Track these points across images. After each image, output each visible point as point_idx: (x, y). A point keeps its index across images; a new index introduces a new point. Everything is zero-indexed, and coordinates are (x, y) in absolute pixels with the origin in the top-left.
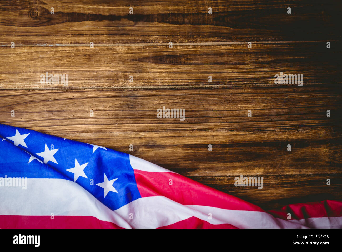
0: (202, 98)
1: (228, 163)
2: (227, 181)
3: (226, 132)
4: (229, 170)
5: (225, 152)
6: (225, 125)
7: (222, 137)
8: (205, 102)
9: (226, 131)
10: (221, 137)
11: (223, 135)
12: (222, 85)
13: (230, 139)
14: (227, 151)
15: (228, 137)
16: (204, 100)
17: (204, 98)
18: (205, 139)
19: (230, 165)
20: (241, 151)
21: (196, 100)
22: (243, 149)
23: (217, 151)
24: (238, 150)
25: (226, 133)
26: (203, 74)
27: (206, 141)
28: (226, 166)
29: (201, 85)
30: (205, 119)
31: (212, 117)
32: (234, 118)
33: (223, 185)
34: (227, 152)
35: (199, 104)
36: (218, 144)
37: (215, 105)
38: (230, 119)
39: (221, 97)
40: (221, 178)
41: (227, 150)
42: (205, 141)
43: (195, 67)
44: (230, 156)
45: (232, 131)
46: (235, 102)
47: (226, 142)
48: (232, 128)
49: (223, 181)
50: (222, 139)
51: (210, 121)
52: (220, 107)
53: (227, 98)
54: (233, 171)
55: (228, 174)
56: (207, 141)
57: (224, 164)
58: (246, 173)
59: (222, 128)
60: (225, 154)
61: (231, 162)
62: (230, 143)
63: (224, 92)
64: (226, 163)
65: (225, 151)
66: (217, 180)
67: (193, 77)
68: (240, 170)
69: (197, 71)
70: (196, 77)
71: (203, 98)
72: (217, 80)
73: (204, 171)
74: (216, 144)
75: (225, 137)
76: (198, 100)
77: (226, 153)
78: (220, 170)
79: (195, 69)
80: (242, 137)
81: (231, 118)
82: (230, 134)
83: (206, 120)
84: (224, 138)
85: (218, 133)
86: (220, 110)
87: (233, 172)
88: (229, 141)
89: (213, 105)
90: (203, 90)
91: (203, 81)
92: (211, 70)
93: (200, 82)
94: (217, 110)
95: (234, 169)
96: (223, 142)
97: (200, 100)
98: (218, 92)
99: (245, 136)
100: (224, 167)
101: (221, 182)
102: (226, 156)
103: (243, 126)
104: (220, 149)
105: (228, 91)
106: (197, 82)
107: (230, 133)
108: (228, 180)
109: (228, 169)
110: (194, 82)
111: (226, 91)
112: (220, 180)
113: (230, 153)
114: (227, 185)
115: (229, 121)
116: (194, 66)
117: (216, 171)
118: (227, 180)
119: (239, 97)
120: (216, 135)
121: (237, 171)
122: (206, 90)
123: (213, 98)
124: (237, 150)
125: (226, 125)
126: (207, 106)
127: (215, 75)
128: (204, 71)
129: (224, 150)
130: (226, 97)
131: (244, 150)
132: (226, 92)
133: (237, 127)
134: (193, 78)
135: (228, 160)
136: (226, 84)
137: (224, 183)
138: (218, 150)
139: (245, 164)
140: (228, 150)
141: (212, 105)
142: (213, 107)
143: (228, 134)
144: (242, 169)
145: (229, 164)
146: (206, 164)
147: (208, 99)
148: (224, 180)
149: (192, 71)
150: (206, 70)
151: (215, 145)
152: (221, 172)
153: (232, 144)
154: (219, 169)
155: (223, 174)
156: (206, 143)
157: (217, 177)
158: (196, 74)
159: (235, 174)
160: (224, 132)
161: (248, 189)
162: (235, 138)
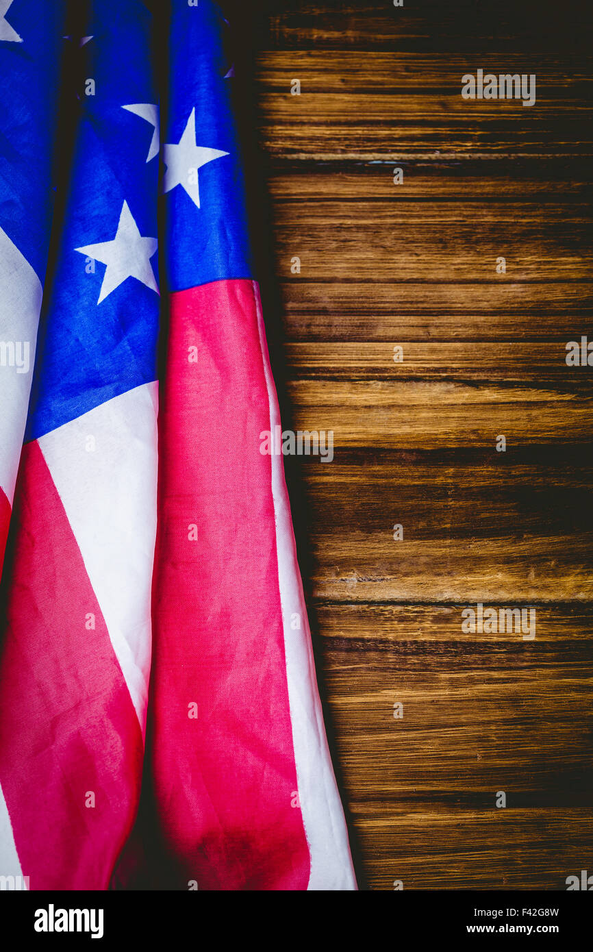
0: (349, 217)
1: (448, 542)
2: (435, 627)
3: (449, 392)
4: (449, 573)
5: (436, 487)
6: (449, 354)
7: (431, 415)
8: (361, 235)
9: (451, 386)
10: (424, 415)
11: (437, 402)
12: (448, 151)
13: (467, 427)
14: (450, 481)
15: (456, 415)
16: (359, 228)
17: (363, 218)
18: (347, 424)
19: (454, 550)
20: (511, 482)
21: (324, 228)
22: (521, 476)
23: (401, 481)
24: (499, 477)
25: (448, 396)
26: (363, 97)
27: (353, 429)
28: (438, 552)
29: (351, 152)
30: (356, 320)
31: (393, 313)
32: (496, 319)
33: (416, 642)
34: (444, 487)
35: (334, 245)
36: (406, 446)
37: (411, 255)
38: (476, 326)
39: (441, 216)
40: (408, 611)
41: (445, 476)
42: (348, 429)
43: (330, 63)
44: (461, 508)
45: (476, 385)
46: (506, 242)
47: (445, 440)
48: (481, 370)
49: (416, 625)
50: (426, 422)
51: (380, 332)
52: (433, 266)
53: (469, 221)
54: (464, 578)
55: (441, 592)
56: (357, 433)
57: (427, 542)
58: (527, 591)
59: (436, 366)
60: (439, 498)
61: (459, 534)
62: (465, 445)
63: (458, 189)
64: (439, 538)
65: (439, 481)
66: (387, 620)
67: (314, 110)
68: (500, 577)
69: (334, 80)
70: (330, 112)
71: (356, 218)
72: (430, 131)
73: (333, 574)
74: (399, 446)
75: (442, 415)
76: (332, 227)
77: (442, 492)
78: (406, 575)
79: (326, 71)
80: (522, 414)
81: (483, 318)
82: (470, 401)
83: (361, 326)
84: (436, 421)
85: (414, 395)
86: (432, 276)
87: (467, 582)
88: (463, 432)
89: (399, 252)
90: (359, 179)
91: (359, 131)
92: (406, 77)
93: (346, 139)
94: (416, 276)
95: (470, 571)
96: (432, 439)
97: (340, 228)
98: (426, 187)
99: (535, 413)
100: (428, 559)
101: (405, 630)
102: (441, 504)
103: (536, 361)
104: (412, 468)
105: (476, 187)
106: (329, 139)
107: (466, 395)
108: (437, 620)
109: (442, 571)
110: (318, 139)
111: (466, 187)
112: (402, 620)
113: (459, 494)
114: (430, 642)
115: (471, 332)
116: (323, 56)
117: (389, 577)
118: (433, 622)
119: (523, 217)
120: (401, 403)
121: (487, 578)
122: (375, 179)
123: (402, 216)
124: (495, 477)
125: (456, 351)
126: (371, 255)
127: (420, 104)
128: (370, 82)
129: (435, 477)
130: (467, 216)
131: (526, 479)
132: (467, 190)
133: (503, 364)
134: (315, 119)
135: (448, 526)
136: (467, 151)
137: (419, 632)
138: (407, 477)
139: (523, 547)
140: (454, 476)
141: (393, 252)
142: (401, 265)
143: (460, 401)
144: (510, 572)
145: (449, 546)
146: (347, 540)
147: (378, 221)
148: (420, 622)
149: (312, 83)
150: (380, 79)
151: (396, 451)
152: (410, 580)
153: (473, 448)
154: (404, 567)
155: (418, 594)
156: (355, 441)
157: (389, 608)
158: (332, 95)
159: (473, 596)
160: (438, 388)
161: (525, 664)
162: (489, 419)
